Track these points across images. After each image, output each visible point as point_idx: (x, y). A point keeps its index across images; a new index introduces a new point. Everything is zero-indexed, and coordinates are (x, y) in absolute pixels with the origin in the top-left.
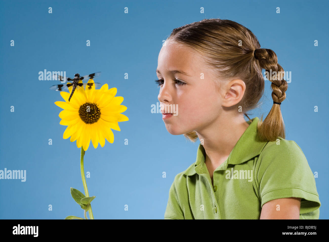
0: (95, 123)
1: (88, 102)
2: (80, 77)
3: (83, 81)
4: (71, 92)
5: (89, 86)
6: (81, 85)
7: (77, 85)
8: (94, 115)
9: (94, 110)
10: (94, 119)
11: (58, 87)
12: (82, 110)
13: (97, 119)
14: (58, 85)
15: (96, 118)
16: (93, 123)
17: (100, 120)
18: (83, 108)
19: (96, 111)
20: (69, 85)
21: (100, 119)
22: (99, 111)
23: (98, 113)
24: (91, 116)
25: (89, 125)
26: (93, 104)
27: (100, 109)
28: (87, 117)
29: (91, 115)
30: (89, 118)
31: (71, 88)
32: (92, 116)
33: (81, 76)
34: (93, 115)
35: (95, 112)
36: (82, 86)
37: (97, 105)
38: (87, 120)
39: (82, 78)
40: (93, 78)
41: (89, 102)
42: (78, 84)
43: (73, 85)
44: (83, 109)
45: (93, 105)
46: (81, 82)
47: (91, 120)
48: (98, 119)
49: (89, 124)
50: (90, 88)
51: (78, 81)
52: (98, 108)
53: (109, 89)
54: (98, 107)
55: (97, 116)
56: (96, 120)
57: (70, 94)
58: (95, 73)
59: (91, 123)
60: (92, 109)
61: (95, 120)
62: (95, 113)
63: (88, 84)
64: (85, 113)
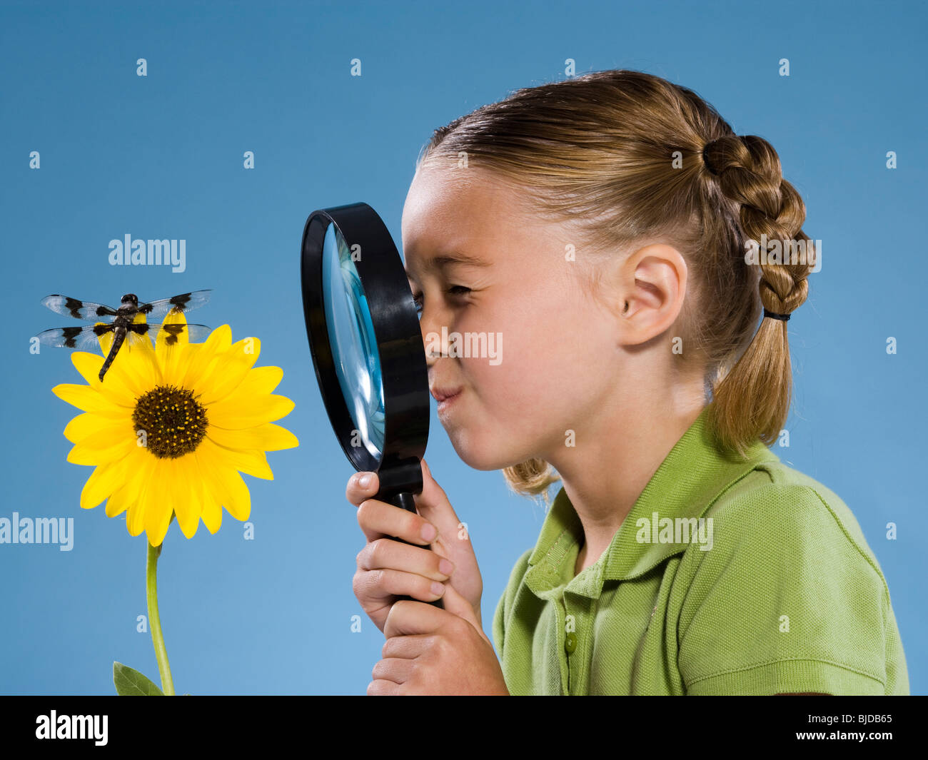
0: (188, 456)
1: (165, 387)
2: (139, 304)
3: (148, 318)
4: (106, 353)
5: (168, 335)
6: (142, 329)
7: (129, 330)
8: (183, 428)
9: (185, 411)
10: (182, 441)
11: (64, 335)
12: (144, 413)
13: (194, 441)
14: (64, 329)
15: (190, 439)
16: (180, 455)
17: (205, 446)
18: (148, 405)
19: (191, 416)
20: (100, 331)
21: (205, 441)
22: (199, 414)
23: (196, 421)
24: (172, 434)
25: (167, 462)
26: (180, 392)
27: (205, 408)
28: (159, 435)
29: (173, 430)
30: (166, 439)
31: (110, 338)
32: (179, 431)
33: (143, 300)
34: (179, 428)
35: (187, 418)
36: (147, 334)
37: (193, 397)
38: (162, 445)
39: (148, 308)
40: (184, 307)
41: (169, 387)
42: (132, 327)
43: (117, 328)
44: (147, 408)
45: (181, 396)
46: (140, 319)
47: (175, 444)
48: (197, 441)
49: (169, 459)
50: (172, 340)
51: (132, 317)
52: (196, 407)
53: (233, 342)
54: (196, 401)
55: (194, 431)
56: (191, 445)
57: (104, 361)
58: (190, 294)
59: (175, 454)
60: (176, 408)
61: (187, 446)
62: (186, 423)
63: (167, 328)
64: (154, 424)
